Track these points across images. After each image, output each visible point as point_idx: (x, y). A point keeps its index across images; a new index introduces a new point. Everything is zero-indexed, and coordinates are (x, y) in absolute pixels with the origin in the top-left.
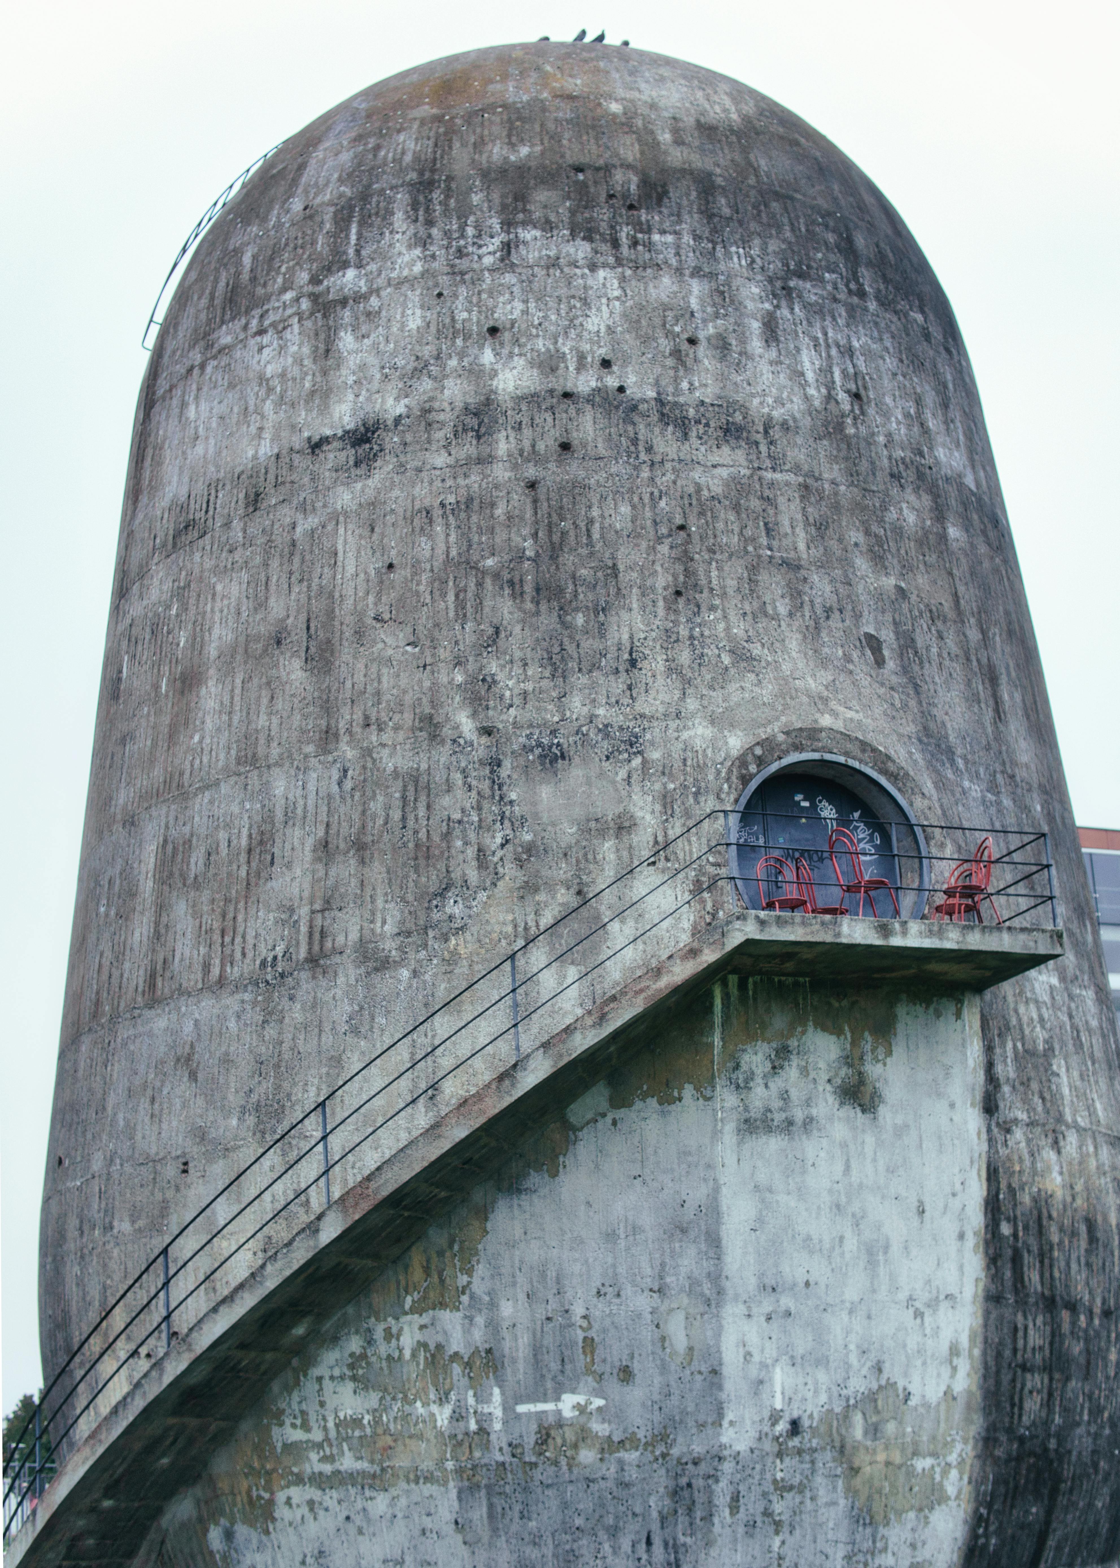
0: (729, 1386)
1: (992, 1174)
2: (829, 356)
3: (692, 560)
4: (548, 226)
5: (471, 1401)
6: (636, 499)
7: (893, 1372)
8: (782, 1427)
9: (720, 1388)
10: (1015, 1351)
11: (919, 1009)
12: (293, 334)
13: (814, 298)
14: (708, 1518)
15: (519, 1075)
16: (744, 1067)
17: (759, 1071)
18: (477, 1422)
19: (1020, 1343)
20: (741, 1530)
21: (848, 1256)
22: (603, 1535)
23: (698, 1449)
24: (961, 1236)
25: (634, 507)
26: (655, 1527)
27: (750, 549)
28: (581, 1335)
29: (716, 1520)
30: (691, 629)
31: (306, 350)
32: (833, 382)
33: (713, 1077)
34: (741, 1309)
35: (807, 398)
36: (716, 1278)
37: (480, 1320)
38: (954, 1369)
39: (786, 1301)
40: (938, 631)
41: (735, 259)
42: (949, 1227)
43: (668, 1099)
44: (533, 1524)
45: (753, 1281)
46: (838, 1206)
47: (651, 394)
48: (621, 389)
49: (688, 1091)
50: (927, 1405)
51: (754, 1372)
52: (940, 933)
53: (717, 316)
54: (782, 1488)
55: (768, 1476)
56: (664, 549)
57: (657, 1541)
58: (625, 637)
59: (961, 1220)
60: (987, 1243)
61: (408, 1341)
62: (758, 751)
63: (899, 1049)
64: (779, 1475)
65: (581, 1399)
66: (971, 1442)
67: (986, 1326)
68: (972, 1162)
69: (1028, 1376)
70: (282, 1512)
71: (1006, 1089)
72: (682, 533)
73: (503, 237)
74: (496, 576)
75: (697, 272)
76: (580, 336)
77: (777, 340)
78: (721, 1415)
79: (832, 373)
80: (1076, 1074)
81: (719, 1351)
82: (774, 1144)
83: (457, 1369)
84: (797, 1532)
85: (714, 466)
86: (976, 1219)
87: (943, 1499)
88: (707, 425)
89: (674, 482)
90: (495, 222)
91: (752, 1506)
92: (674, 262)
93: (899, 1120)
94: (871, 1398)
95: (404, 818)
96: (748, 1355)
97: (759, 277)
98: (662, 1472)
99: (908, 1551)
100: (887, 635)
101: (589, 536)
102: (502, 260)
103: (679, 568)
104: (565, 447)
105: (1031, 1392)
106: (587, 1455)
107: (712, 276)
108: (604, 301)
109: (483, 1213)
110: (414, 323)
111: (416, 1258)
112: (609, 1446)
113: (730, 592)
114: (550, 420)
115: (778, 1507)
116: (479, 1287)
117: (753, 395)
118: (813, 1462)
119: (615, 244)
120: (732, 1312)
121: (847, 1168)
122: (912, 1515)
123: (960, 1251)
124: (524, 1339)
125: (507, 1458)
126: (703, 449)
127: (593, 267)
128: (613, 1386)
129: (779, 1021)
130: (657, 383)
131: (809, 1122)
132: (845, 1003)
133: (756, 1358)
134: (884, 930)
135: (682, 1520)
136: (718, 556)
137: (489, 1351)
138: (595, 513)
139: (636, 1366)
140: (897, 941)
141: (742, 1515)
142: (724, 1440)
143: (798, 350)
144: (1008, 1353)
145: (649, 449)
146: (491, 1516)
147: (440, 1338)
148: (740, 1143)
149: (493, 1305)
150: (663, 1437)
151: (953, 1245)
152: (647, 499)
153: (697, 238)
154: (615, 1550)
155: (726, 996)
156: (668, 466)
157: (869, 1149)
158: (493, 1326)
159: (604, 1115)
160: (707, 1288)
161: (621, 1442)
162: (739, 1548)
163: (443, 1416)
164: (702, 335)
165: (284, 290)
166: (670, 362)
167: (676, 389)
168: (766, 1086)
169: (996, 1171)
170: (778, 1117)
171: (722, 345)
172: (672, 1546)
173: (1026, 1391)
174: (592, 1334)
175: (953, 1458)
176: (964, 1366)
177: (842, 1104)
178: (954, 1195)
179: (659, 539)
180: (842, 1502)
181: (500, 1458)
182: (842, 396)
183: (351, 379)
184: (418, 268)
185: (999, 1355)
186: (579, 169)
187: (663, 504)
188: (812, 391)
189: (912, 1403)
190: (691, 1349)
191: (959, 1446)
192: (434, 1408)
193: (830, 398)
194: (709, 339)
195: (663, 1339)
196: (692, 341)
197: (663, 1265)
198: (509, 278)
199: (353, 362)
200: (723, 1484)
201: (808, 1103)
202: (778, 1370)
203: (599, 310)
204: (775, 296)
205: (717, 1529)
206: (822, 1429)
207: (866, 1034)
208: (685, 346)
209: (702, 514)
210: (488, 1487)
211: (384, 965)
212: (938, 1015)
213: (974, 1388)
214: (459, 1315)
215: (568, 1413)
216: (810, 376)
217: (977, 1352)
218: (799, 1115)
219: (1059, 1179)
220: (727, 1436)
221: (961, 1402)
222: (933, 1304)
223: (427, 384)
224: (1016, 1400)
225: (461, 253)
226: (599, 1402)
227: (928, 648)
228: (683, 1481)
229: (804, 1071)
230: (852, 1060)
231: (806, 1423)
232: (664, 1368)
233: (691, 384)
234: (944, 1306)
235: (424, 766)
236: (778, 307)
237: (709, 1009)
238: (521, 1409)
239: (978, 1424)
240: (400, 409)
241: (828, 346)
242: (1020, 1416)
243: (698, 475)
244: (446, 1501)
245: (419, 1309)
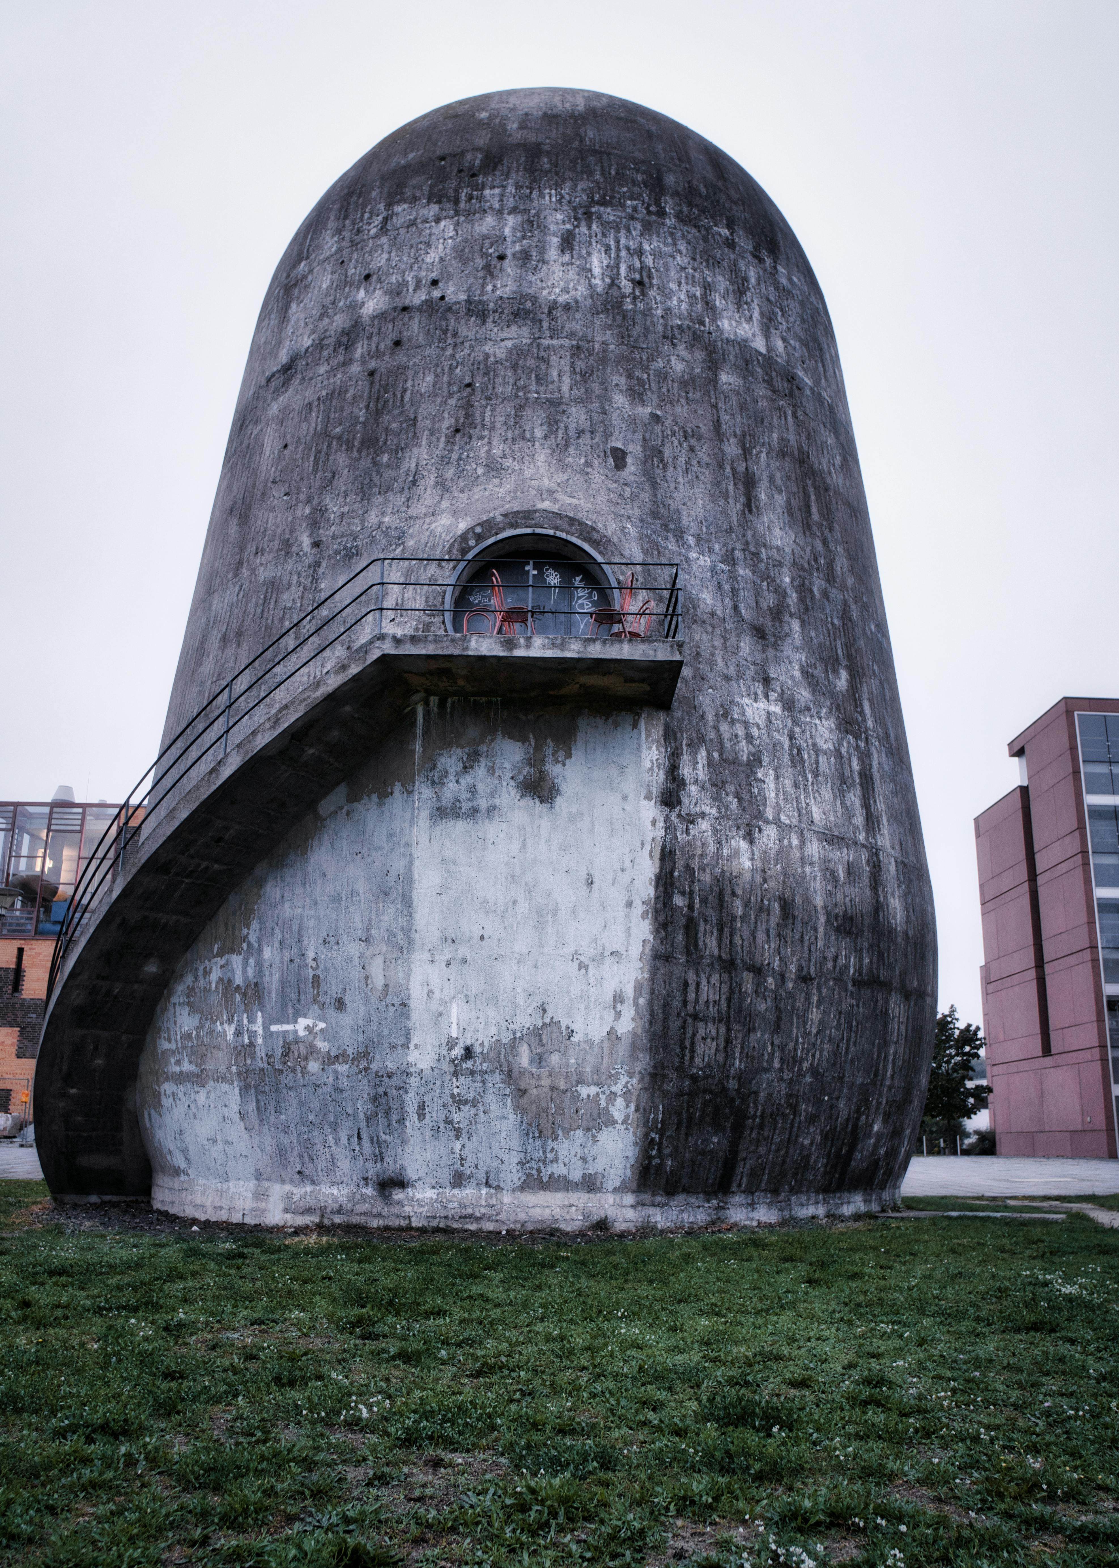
0: (415, 1016)
1: (667, 855)
2: (618, 256)
3: (472, 406)
4: (414, 200)
5: (245, 1021)
6: (439, 370)
7: (557, 1012)
8: (458, 1051)
9: (408, 1018)
10: (685, 1002)
11: (600, 721)
13: (612, 218)
14: (401, 1121)
15: (222, 768)
16: (440, 767)
17: (452, 771)
18: (249, 1038)
19: (691, 996)
20: (428, 1133)
21: (519, 916)
22: (328, 1130)
23: (391, 1065)
24: (629, 904)
25: (436, 376)
26: (363, 1125)
27: (521, 394)
28: (311, 973)
29: (407, 1123)
30: (461, 454)
32: (619, 274)
33: (414, 775)
34: (426, 956)
35: (590, 286)
36: (408, 931)
37: (252, 961)
38: (618, 1014)
39: (463, 951)
40: (690, 447)
41: (547, 198)
42: (617, 897)
43: (384, 795)
44: (283, 1117)
45: (437, 934)
46: (513, 877)
47: (463, 297)
48: (442, 298)
49: (398, 787)
50: (590, 1043)
51: (434, 1006)
52: (563, 646)
53: (524, 238)
54: (459, 1102)
55: (447, 1090)
56: (453, 402)
57: (365, 1136)
58: (413, 465)
59: (629, 891)
60: (657, 912)
61: (214, 977)
62: (478, 530)
63: (578, 754)
64: (456, 1091)
65: (309, 1022)
66: (637, 1076)
67: (652, 979)
68: (643, 844)
69: (701, 1025)
71: (694, 789)
72: (469, 390)
73: (385, 214)
74: (340, 438)
75: (514, 211)
76: (420, 268)
77: (572, 249)
78: (408, 1039)
79: (618, 268)
80: (788, 783)
81: (408, 989)
82: (460, 826)
83: (238, 998)
84: (474, 1139)
85: (502, 340)
86: (646, 890)
87: (611, 1122)
88: (502, 313)
89: (469, 355)
90: (382, 206)
91: (435, 1114)
92: (497, 206)
93: (574, 809)
94: (537, 1033)
95: (263, 612)
96: (430, 993)
97: (565, 208)
98: (365, 1081)
99: (580, 1163)
100: (635, 449)
101: (402, 400)
102: (381, 229)
103: (462, 413)
104: (397, 343)
105: (704, 1039)
106: (314, 1066)
107: (526, 211)
108: (441, 241)
110: (326, 284)
111: (222, 915)
112: (328, 1060)
113: (498, 425)
114: (391, 327)
115: (456, 1117)
116: (252, 937)
117: (543, 288)
118: (483, 1082)
119: (456, 202)
120: (419, 957)
121: (524, 846)
122: (579, 1133)
123: (627, 916)
124: (276, 976)
126: (495, 330)
127: (438, 220)
128: (332, 1013)
129: (472, 731)
130: (469, 289)
131: (492, 810)
132: (531, 717)
133: (437, 995)
134: (510, 644)
135: (382, 1121)
136: (493, 402)
137: (255, 984)
138: (409, 384)
139: (347, 998)
140: (520, 653)
141: (428, 1120)
142: (411, 1059)
143: (589, 254)
144: (676, 1003)
145: (455, 335)
146: (258, 1109)
147: (229, 974)
148: (433, 825)
149: (260, 951)
150: (365, 1054)
151: (621, 912)
152: (446, 369)
153: (518, 187)
154: (337, 1141)
155: (427, 714)
156: (467, 344)
157: (544, 832)
158: (259, 965)
159: (342, 808)
160: (401, 939)
161: (336, 1057)
162: (428, 1146)
163: (230, 1032)
164: (509, 252)
166: (481, 274)
167: (482, 292)
168: (458, 782)
169: (672, 853)
170: (465, 806)
171: (524, 257)
172: (376, 1141)
173: (698, 1037)
174: (319, 972)
175: (618, 1088)
176: (628, 1012)
177: (522, 796)
178: (623, 870)
179: (450, 395)
180: (512, 1117)
181: (261, 1066)
182: (625, 284)
183: (291, 331)
184: (334, 249)
185: (666, 1005)
186: (443, 158)
187: (458, 371)
188: (597, 281)
189: (575, 1039)
190: (387, 986)
191: (624, 1079)
192: (226, 1026)
193: (613, 284)
194: (514, 255)
195: (367, 977)
196: (502, 258)
197: (370, 920)
198: (383, 240)
199: (293, 320)
200: (411, 1094)
201: (492, 795)
202: (454, 1005)
203: (437, 248)
204: (577, 219)
205: (409, 1131)
206: (492, 1055)
207: (549, 741)
208: (495, 262)
209: (486, 374)
210: (256, 1087)
212: (616, 725)
213: (639, 1031)
214: (241, 957)
215: (302, 1033)
216: (597, 271)
217: (642, 1001)
218: (483, 804)
219: (748, 864)
220: (413, 1056)
221: (625, 1043)
222: (599, 959)
223: (325, 322)
224: (687, 1043)
225: (358, 231)
226: (322, 1025)
227: (675, 458)
228: (381, 1090)
229: (491, 770)
230: (536, 761)
231: (478, 1049)
232: (367, 1001)
233: (494, 286)
234: (609, 961)
236: (578, 226)
237: (413, 724)
238: (274, 1028)
239: (644, 1062)
240: (309, 343)
241: (618, 250)
242: (692, 1058)
243: (488, 348)
244: (232, 1094)
245: (220, 954)
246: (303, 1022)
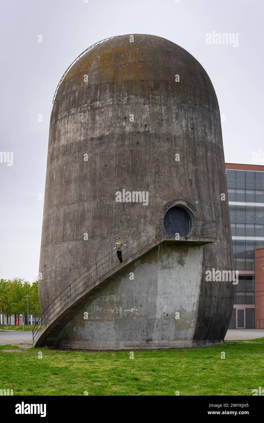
0: (157, 308)
2: (188, 121)
3: (159, 166)
4: (136, 95)
5: (117, 309)
6: (150, 154)
7: (183, 307)
8: (165, 315)
9: (156, 308)
10: (204, 304)
11: (193, 248)
12: (87, 114)
13: (186, 108)
14: (153, 328)
16: (163, 258)
17: (165, 259)
18: (118, 312)
19: (205, 303)
20: (158, 330)
21: (177, 288)
22: (137, 330)
23: (152, 318)
24: (197, 286)
25: (150, 156)
26: (145, 329)
27: (170, 163)
28: (135, 299)
29: (154, 329)
30: (158, 180)
31: (89, 118)
32: (188, 126)
33: (157, 260)
34: (160, 296)
35: (183, 131)
36: (156, 292)
37: (119, 297)
38: (194, 307)
39: (167, 295)
40: (204, 176)
41: (172, 101)
42: (195, 284)
43: (150, 263)
44: (126, 328)
45: (162, 292)
46: (176, 280)
47: (154, 132)
48: (148, 131)
49: (153, 262)
50: (189, 312)
51: (161, 306)
53: (167, 114)
54: (165, 324)
55: (163, 322)
56: (154, 164)
57: (145, 331)
58: (147, 181)
59: (197, 283)
60: (201, 287)
61: (107, 299)
62: (168, 204)
63: (188, 255)
64: (164, 322)
65: (134, 309)
66: (196, 319)
67: (199, 300)
68: (199, 273)
69: (206, 308)
70: (86, 325)
71: (207, 261)
72: (158, 161)
73: (128, 97)
74: (125, 169)
75: (164, 105)
76: (141, 120)
77: (178, 119)
78: (156, 313)
79: (188, 124)
80: (220, 257)
81: (156, 303)
82: (167, 270)
83: (115, 304)
84: (167, 331)
85: (165, 147)
86: (199, 283)
87: (191, 327)
88: (164, 138)
89: (157, 150)
90: (126, 94)
91: (160, 327)
92: (160, 102)
93: (188, 267)
95: (108, 213)
96: (161, 304)
97: (176, 104)
98: (146, 321)
99: (185, 335)
100: (193, 179)
101: (141, 161)
102: (127, 102)
103: (157, 168)
104: (138, 143)
105: (207, 311)
106: (135, 318)
107: (167, 105)
108: (146, 112)
109: (120, 280)
110: (110, 115)
111: (109, 286)
112: (138, 317)
113: (166, 172)
114: (135, 138)
115: (164, 327)
116: (119, 292)
117: (173, 131)
118: (170, 320)
119: (149, 99)
120: (158, 297)
121: (178, 274)
122: (185, 329)
124: (126, 300)
125: (122, 318)
126: (163, 143)
127: (144, 104)
128: (139, 308)
129: (169, 250)
130: (155, 130)
131: (173, 267)
132: (180, 248)
133: (162, 304)
134: (187, 239)
135: (149, 328)
136: (164, 165)
137: (120, 301)
138: (143, 157)
139: (143, 305)
141: (158, 328)
142: (156, 316)
143: (182, 120)
144: (203, 304)
145: (153, 144)
146: (119, 327)
147: (113, 299)
148: (161, 270)
149: (121, 294)
150: (146, 316)
151: (195, 287)
152: (152, 154)
153: (165, 97)
154: (138, 333)
155: (160, 248)
156: (156, 147)
157: (182, 272)
158: (121, 298)
159: (140, 265)
160: (155, 293)
161: (140, 316)
162: (158, 333)
163: (113, 311)
164: (164, 119)
165: (85, 103)
166: (158, 125)
167: (159, 131)
168: (166, 261)
169: (203, 275)
170: (168, 266)
171: (168, 120)
172: (147, 332)
173: (206, 311)
174: (136, 299)
175: (193, 321)
176: (195, 306)
177: (178, 264)
178: (196, 279)
179: (154, 162)
180: (174, 327)
181: (121, 318)
182: (190, 129)
183: (98, 126)
184: (111, 103)
185: (201, 305)
186: (143, 81)
187: (155, 155)
188: (184, 129)
189: (186, 312)
190: (152, 302)
191: (194, 319)
192: (111, 310)
193: (187, 130)
194: (165, 120)
195: (147, 301)
196: (162, 120)
197: (148, 289)
198: (128, 107)
199: (99, 122)
200: (156, 323)
201: (173, 264)
202: (165, 306)
203: (145, 114)
204: (179, 108)
205: (154, 330)
206: (172, 315)
207: (183, 253)
208: (161, 121)
209: (162, 157)
210: (119, 322)
211: (104, 238)
212: (196, 249)
213: (197, 310)
214: (116, 296)
215: (132, 311)
216: (184, 126)
217: (198, 304)
218: (171, 266)
221: (194, 312)
222: (191, 297)
223: (112, 129)
224: (204, 312)
225: (119, 100)
226: (137, 310)
227: (201, 180)
228: (149, 322)
229: (172, 259)
230: (181, 257)
231: (169, 314)
232: (147, 305)
233: (161, 129)
234: (193, 297)
235: (112, 204)
236: (179, 111)
237: (157, 250)
238: (125, 310)
239: (197, 316)
240: (108, 134)
241: (188, 118)
242: (205, 315)
243: (162, 149)
244: (112, 324)
245: (109, 295)
246: (132, 310)
